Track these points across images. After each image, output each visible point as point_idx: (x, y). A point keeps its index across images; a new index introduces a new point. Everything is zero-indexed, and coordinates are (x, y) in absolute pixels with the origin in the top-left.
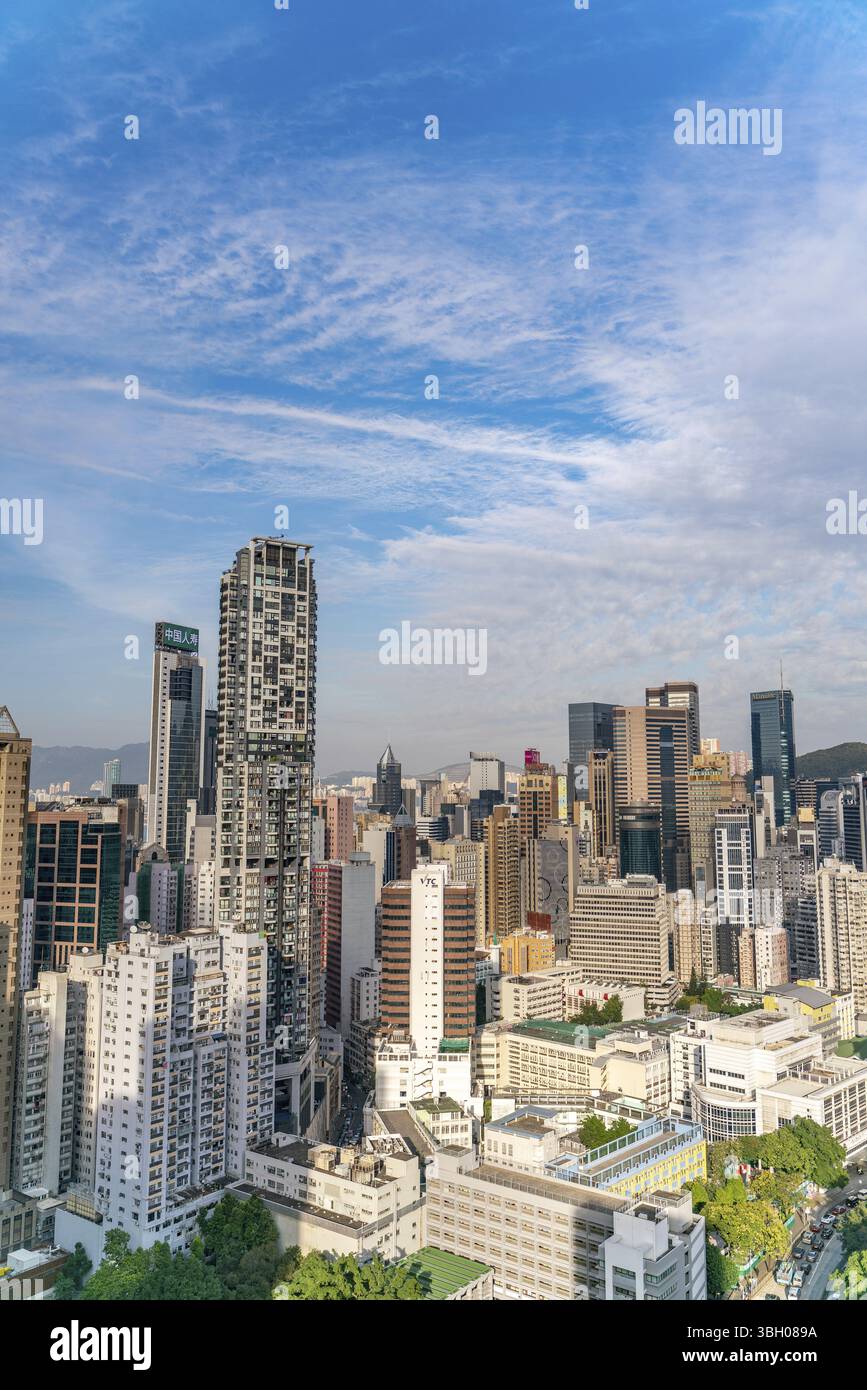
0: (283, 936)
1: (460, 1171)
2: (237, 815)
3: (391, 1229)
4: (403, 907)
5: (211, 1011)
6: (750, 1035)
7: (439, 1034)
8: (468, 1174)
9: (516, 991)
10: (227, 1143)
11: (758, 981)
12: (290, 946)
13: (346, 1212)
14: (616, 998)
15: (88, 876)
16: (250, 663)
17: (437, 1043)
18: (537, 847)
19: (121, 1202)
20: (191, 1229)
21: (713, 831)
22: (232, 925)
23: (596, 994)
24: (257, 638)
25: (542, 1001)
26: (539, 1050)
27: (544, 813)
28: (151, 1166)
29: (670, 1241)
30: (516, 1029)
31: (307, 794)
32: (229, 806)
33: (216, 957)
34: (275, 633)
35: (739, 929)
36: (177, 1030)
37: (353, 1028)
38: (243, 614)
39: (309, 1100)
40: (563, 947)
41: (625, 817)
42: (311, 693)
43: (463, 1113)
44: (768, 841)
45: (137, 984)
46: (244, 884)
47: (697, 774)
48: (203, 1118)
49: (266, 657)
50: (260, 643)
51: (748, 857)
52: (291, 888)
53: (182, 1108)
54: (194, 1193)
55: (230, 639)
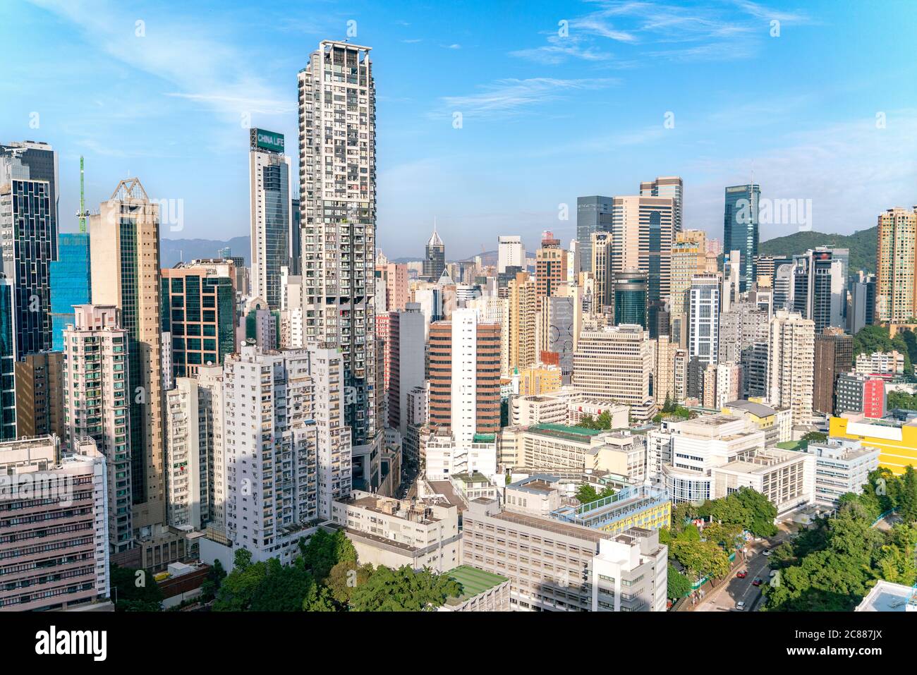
0: (356, 355)
1: (487, 514)
2: (318, 264)
3: (437, 553)
4: (446, 339)
5: (304, 404)
6: (710, 430)
7: (473, 430)
8: (493, 516)
9: (531, 406)
10: (318, 497)
11: (718, 403)
12: (361, 362)
13: (405, 541)
14: (607, 412)
15: (209, 316)
16: (324, 145)
17: (471, 437)
18: (549, 302)
19: (244, 532)
20: (295, 552)
21: (689, 292)
22: (317, 343)
23: (592, 409)
24: (329, 125)
25: (551, 414)
26: (547, 444)
27: (556, 278)
28: (265, 508)
29: (641, 560)
30: (531, 430)
31: (371, 249)
32: (311, 258)
33: (306, 366)
34: (342, 121)
35: (705, 366)
36: (279, 416)
37: (409, 429)
38: (316, 105)
39: (377, 472)
40: (567, 376)
41: (619, 281)
42: (373, 169)
43: (490, 484)
44: (732, 300)
45: (248, 382)
46: (325, 316)
47: (678, 247)
48: (300, 478)
49: (336, 141)
50: (330, 129)
51: (716, 311)
52: (360, 320)
53: (285, 470)
54: (296, 528)
55: (308, 126)
